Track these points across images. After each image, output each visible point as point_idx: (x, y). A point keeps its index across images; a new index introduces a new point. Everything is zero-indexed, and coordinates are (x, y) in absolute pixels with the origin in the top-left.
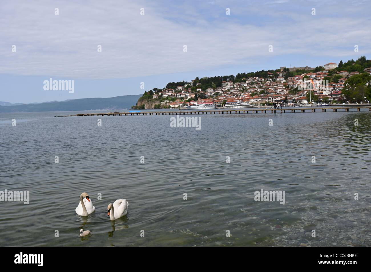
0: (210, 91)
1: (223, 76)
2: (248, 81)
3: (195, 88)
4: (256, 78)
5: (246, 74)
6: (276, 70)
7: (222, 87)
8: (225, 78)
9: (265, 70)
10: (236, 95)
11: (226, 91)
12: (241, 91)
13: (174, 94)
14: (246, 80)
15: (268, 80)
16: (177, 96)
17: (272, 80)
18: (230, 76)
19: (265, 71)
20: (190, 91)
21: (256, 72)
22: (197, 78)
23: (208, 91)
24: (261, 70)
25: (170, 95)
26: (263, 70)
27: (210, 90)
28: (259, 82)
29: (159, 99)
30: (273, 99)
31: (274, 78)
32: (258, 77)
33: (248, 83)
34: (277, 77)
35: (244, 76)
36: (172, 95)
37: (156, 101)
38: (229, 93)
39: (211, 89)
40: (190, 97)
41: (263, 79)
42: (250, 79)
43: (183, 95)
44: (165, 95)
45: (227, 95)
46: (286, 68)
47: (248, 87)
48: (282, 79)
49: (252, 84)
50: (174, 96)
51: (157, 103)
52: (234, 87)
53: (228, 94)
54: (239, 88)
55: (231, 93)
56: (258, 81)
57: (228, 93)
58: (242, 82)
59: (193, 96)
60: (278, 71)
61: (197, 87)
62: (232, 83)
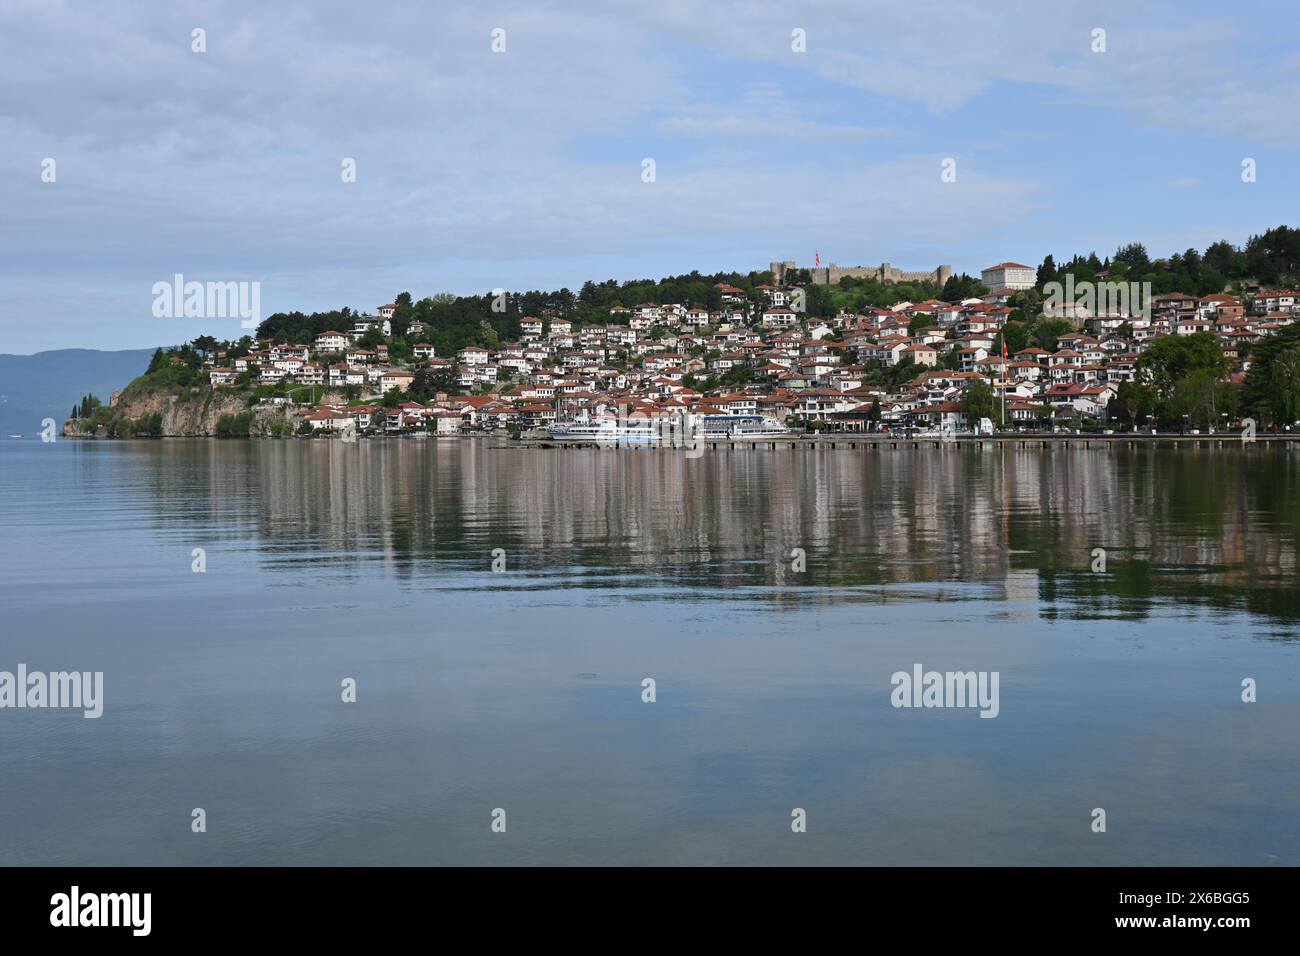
0: (474, 361)
1: (523, 293)
2: (638, 321)
3: (403, 343)
4: (671, 310)
5: (620, 284)
6: (752, 274)
7: (525, 345)
8: (535, 305)
9: (704, 273)
10: (593, 383)
11: (546, 363)
12: (609, 364)
13: (316, 370)
14: (631, 316)
15: (724, 321)
16: (327, 377)
17: (745, 320)
18: (555, 294)
19: (705, 278)
20: (384, 355)
21: (663, 281)
22: (404, 298)
23: (468, 361)
24: (687, 272)
25: (293, 372)
26: (695, 273)
27: (474, 357)
28: (685, 329)
29: (239, 389)
30: (822, 408)
31: (753, 313)
32: (678, 306)
33: (637, 331)
34: (765, 310)
35: (613, 298)
36: (306, 373)
37: (226, 400)
38: (563, 373)
39: (478, 352)
40: (390, 386)
41: (706, 316)
42: (644, 310)
43: (353, 373)
44: (272, 373)
45: (557, 382)
46: (798, 267)
47: (642, 350)
48: (785, 316)
49: (657, 332)
50: (314, 378)
51: (233, 408)
52: (577, 346)
53: (559, 377)
54: (602, 352)
55: (570, 372)
56: (683, 320)
57: (557, 370)
58: (610, 323)
59: (404, 383)
60: (766, 278)
61: (413, 341)
62: (568, 326)
